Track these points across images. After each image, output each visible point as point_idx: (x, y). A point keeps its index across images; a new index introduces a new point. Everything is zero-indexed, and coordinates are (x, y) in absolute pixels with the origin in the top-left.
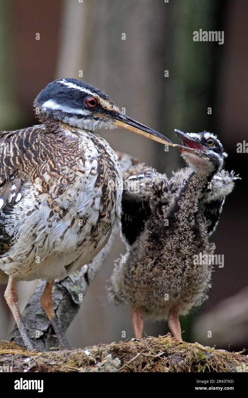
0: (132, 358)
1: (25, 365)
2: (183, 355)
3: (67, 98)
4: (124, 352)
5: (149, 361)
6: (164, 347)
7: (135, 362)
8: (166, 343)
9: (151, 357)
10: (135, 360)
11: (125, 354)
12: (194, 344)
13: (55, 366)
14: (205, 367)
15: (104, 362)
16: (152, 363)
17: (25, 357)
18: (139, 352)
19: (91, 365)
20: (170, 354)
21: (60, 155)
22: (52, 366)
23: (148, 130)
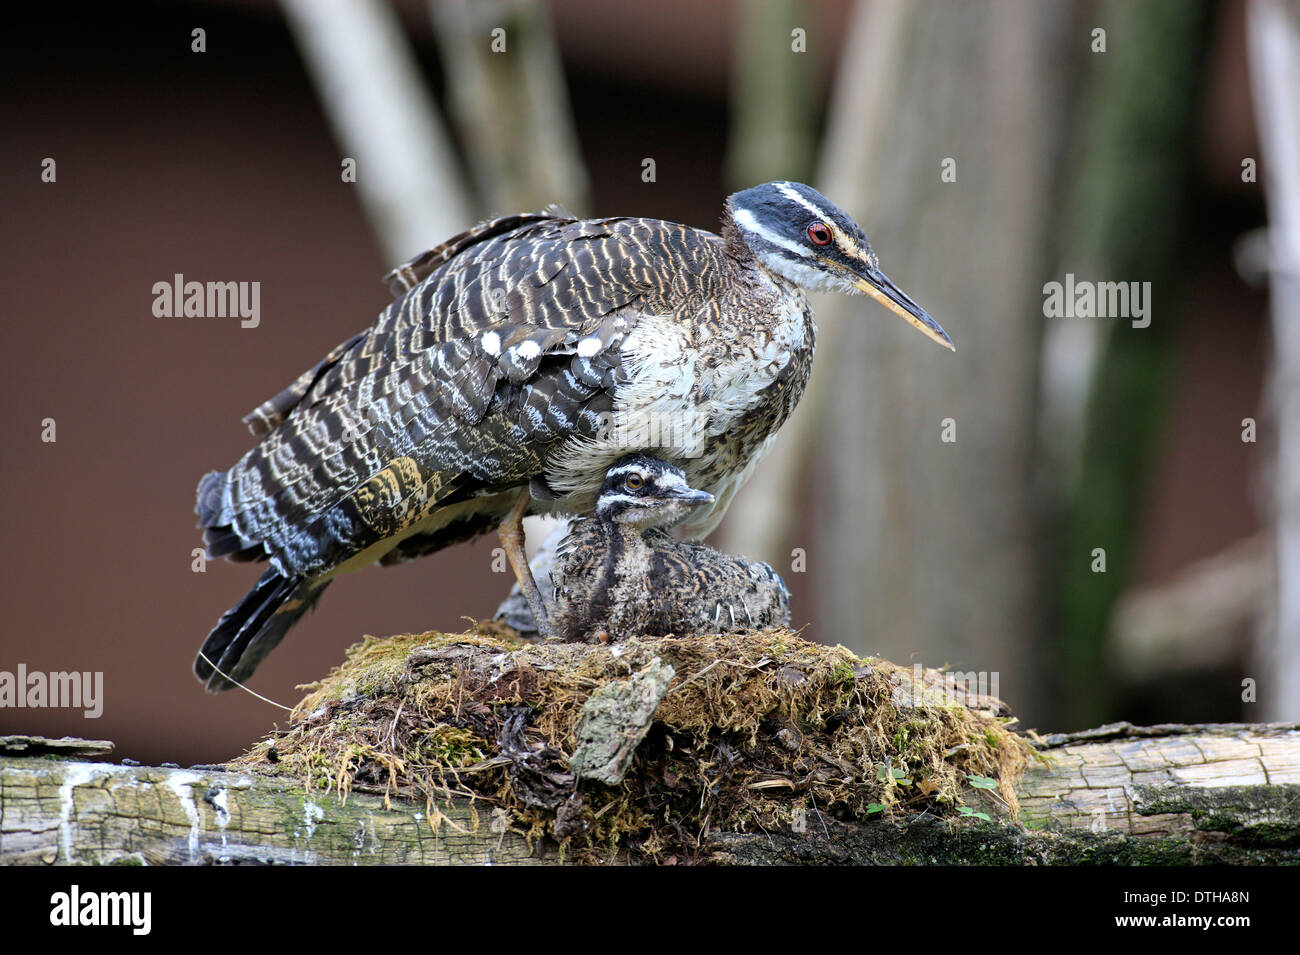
0: (704, 667)
1: (494, 667)
2: (808, 669)
3: (777, 215)
4: (690, 655)
5: (738, 676)
6: (771, 651)
7: (709, 676)
8: (775, 643)
9: (743, 668)
10: (710, 672)
11: (691, 658)
12: (834, 649)
13: (552, 674)
14: (851, 695)
15: (645, 671)
16: (744, 680)
17: (495, 652)
18: (719, 656)
19: (620, 675)
20: (783, 664)
21: (735, 303)
22: (546, 673)
23: (913, 310)
